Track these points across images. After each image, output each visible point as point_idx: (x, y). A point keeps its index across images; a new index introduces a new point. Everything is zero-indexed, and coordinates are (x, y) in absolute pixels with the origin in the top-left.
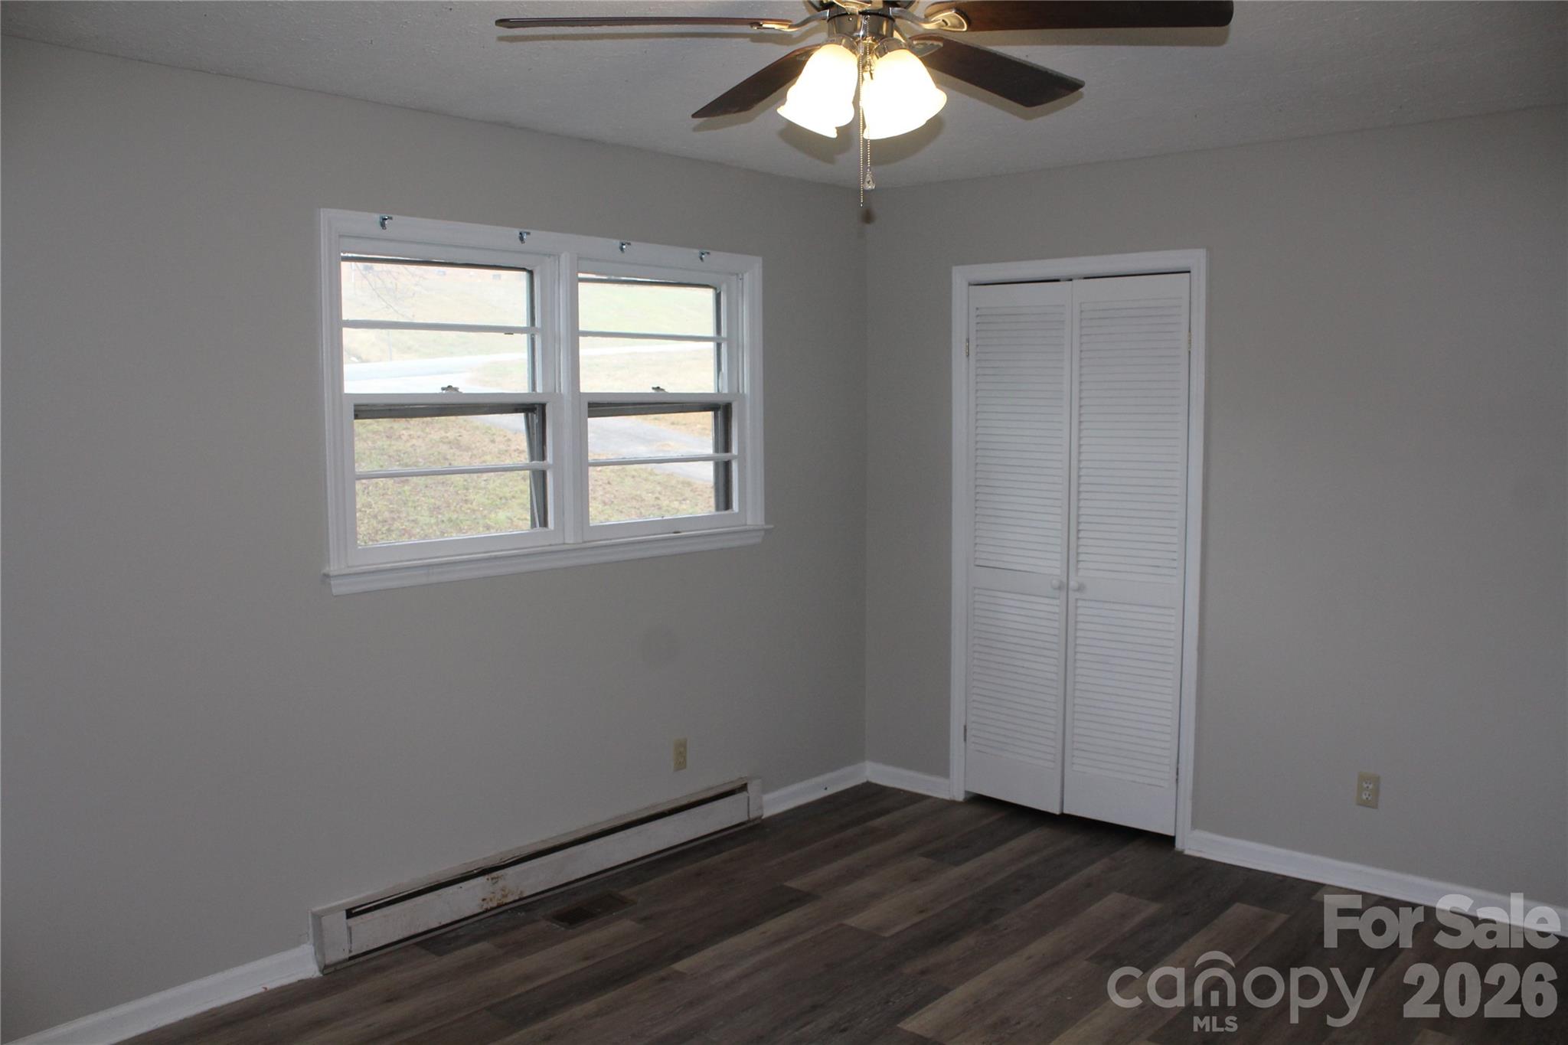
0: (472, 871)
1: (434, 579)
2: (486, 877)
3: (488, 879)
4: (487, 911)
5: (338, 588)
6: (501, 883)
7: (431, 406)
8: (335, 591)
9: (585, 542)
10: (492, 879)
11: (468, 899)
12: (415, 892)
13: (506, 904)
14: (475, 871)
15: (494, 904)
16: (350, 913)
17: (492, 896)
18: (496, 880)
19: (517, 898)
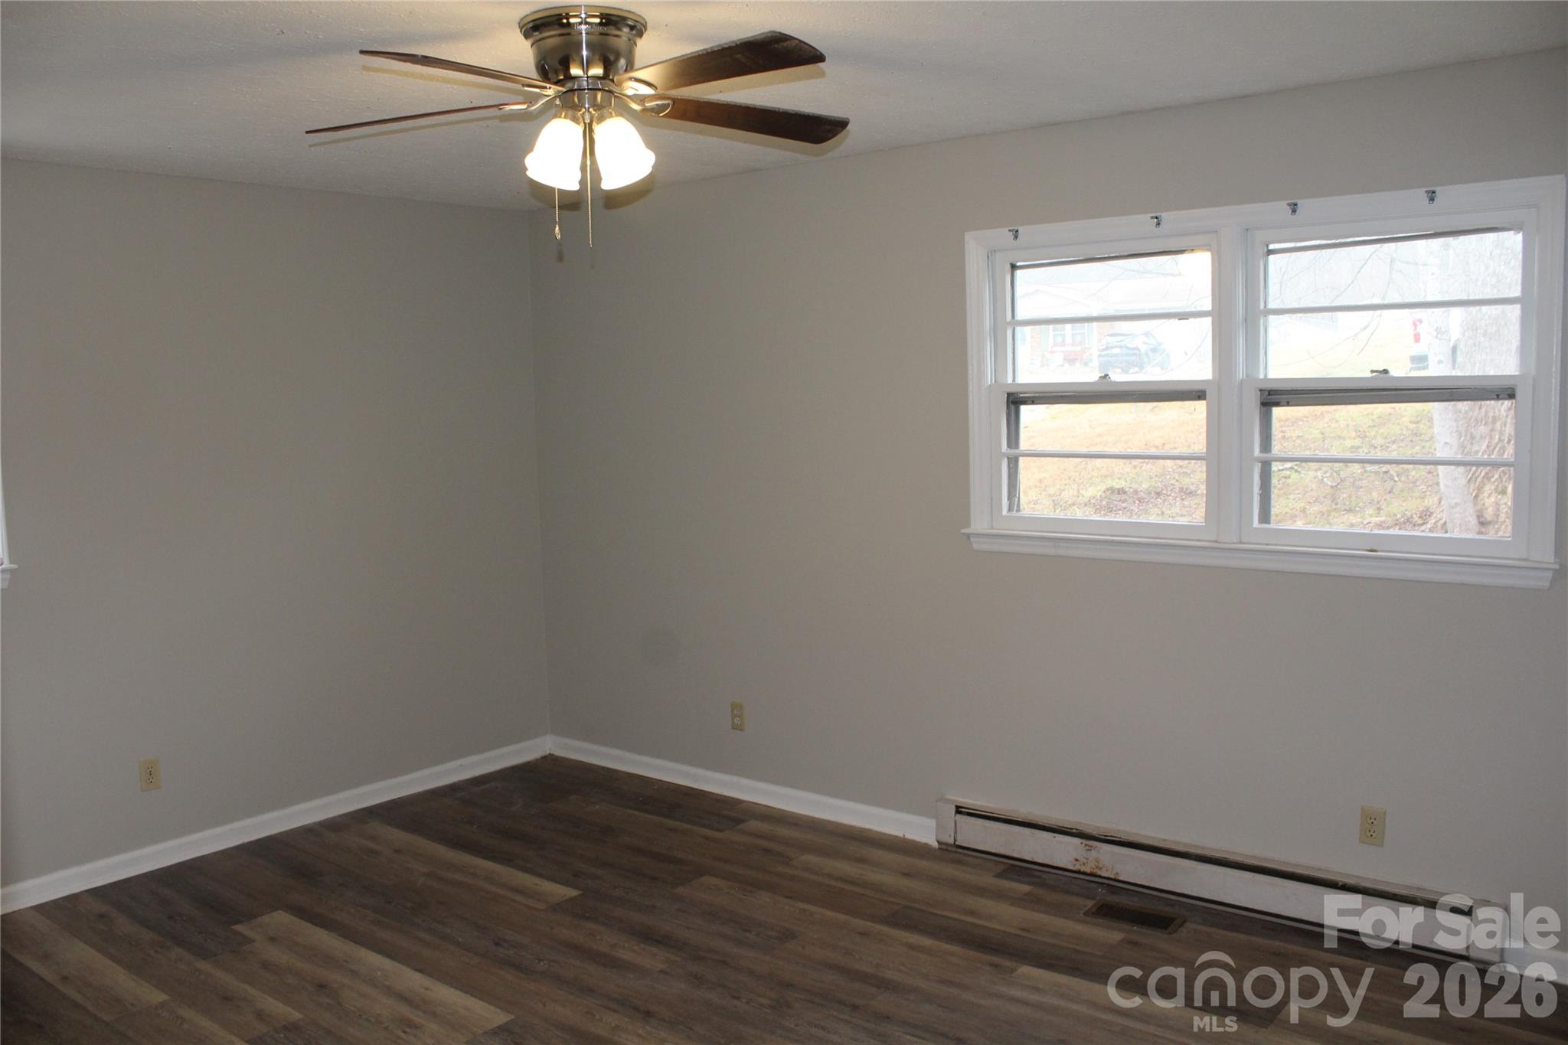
0: (1072, 829)
1: (1062, 552)
2: (1082, 841)
3: (1082, 843)
4: (1079, 872)
5: (978, 545)
6: (1094, 854)
7: (1078, 394)
8: (975, 546)
9: (1241, 543)
10: (1086, 845)
11: (1062, 852)
12: (1010, 820)
13: (1100, 877)
14: (1074, 831)
15: (1088, 870)
16: (959, 810)
17: (1085, 861)
18: (1090, 849)
19: (1112, 876)
